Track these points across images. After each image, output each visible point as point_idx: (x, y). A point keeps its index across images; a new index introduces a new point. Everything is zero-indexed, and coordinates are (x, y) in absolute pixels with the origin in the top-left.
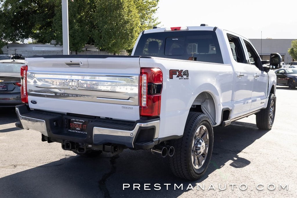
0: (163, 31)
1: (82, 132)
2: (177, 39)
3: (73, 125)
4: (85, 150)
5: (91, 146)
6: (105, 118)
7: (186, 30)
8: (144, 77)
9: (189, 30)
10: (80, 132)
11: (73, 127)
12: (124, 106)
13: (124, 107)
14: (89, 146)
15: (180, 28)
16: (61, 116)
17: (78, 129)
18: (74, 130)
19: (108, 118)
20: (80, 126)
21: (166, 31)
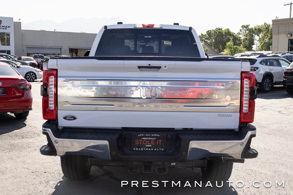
0: (133, 27)
1: (155, 149)
2: (151, 37)
3: (141, 142)
4: (167, 170)
5: (175, 164)
6: (182, 129)
7: (160, 28)
8: (246, 82)
9: (164, 28)
10: (152, 149)
11: (141, 144)
12: (221, 113)
13: (220, 115)
14: (172, 164)
15: (153, 25)
16: (121, 132)
17: (148, 146)
18: (143, 148)
19: (187, 129)
20: (152, 142)
21: (136, 27)
